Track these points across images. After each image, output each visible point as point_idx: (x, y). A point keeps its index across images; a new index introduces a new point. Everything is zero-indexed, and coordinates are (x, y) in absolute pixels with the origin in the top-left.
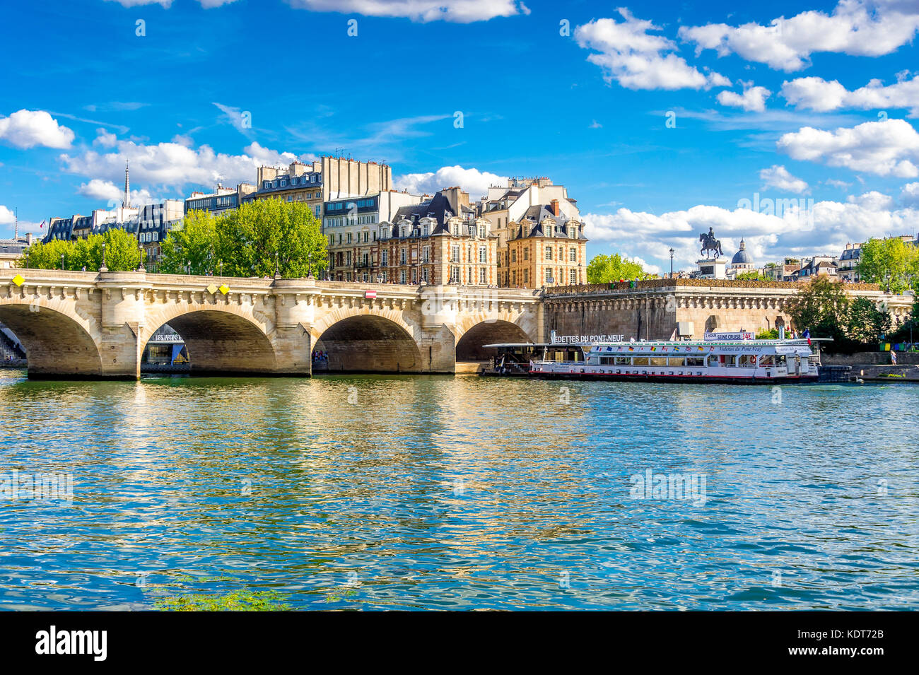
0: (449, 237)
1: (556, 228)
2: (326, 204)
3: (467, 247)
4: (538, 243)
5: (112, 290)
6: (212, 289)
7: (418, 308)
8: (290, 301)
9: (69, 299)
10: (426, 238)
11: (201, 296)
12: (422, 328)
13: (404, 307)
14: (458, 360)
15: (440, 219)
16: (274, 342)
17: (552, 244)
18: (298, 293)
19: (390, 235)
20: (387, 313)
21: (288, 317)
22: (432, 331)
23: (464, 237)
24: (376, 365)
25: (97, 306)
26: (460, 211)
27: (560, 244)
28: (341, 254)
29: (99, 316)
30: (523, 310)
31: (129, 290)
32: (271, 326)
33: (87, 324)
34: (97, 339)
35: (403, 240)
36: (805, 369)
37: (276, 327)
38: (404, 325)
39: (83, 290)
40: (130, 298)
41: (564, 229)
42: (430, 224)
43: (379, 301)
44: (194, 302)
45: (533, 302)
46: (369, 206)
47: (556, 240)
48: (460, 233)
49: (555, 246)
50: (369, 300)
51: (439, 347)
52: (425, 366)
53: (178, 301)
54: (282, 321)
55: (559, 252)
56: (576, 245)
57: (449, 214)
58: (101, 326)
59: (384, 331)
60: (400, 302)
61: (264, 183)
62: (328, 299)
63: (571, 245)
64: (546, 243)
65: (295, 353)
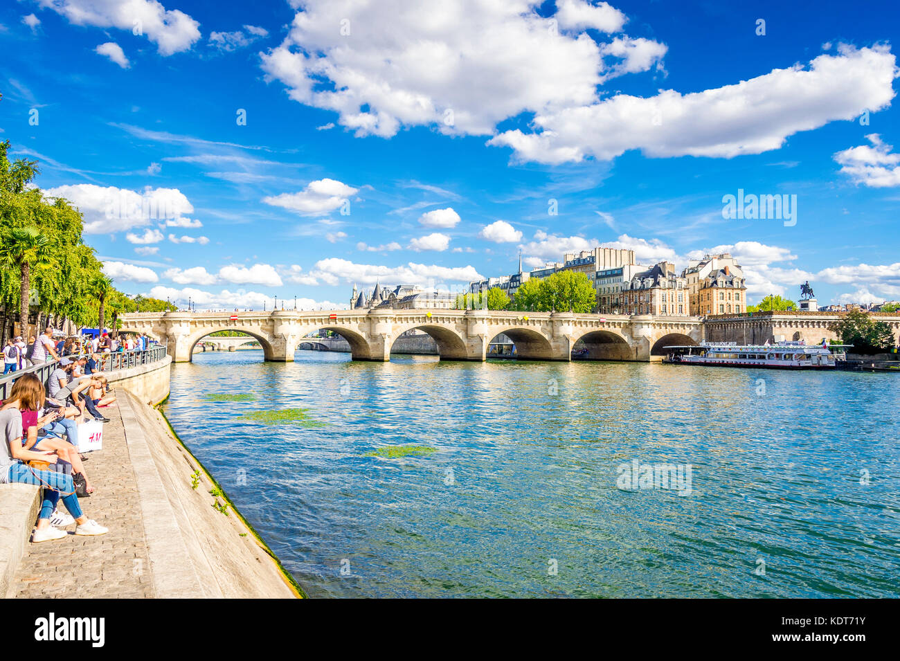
0: (660, 289)
1: (726, 282)
2: (597, 273)
3: (671, 294)
4: (715, 291)
5: (472, 318)
6: (520, 318)
7: (630, 327)
8: (559, 323)
9: (453, 323)
10: (647, 290)
11: (515, 321)
12: (632, 337)
13: (622, 326)
14: (652, 354)
15: (655, 278)
16: (552, 344)
17: (723, 291)
18: (563, 320)
19: (629, 288)
20: (612, 329)
21: (558, 331)
22: (638, 339)
23: (669, 289)
24: (611, 356)
25: (465, 326)
26: (667, 275)
27: (728, 291)
28: (604, 298)
29: (466, 331)
30: (692, 328)
31: (479, 319)
32: (550, 336)
33: (460, 335)
34: (465, 341)
35: (636, 291)
36: (825, 362)
37: (553, 336)
38: (622, 336)
39: (459, 318)
40: (479, 322)
41: (731, 283)
42: (651, 281)
43: (608, 323)
44: (512, 324)
45: (698, 324)
46: (618, 273)
47: (726, 289)
48: (667, 287)
49: (726, 293)
50: (602, 323)
51: (641, 348)
52: (634, 358)
53: (504, 324)
54: (556, 333)
55: (728, 296)
56: (739, 292)
57: (661, 276)
58: (467, 336)
59: (613, 339)
60: (619, 324)
61: (567, 262)
62: (580, 323)
63: (735, 291)
64: (720, 291)
65: (562, 349)
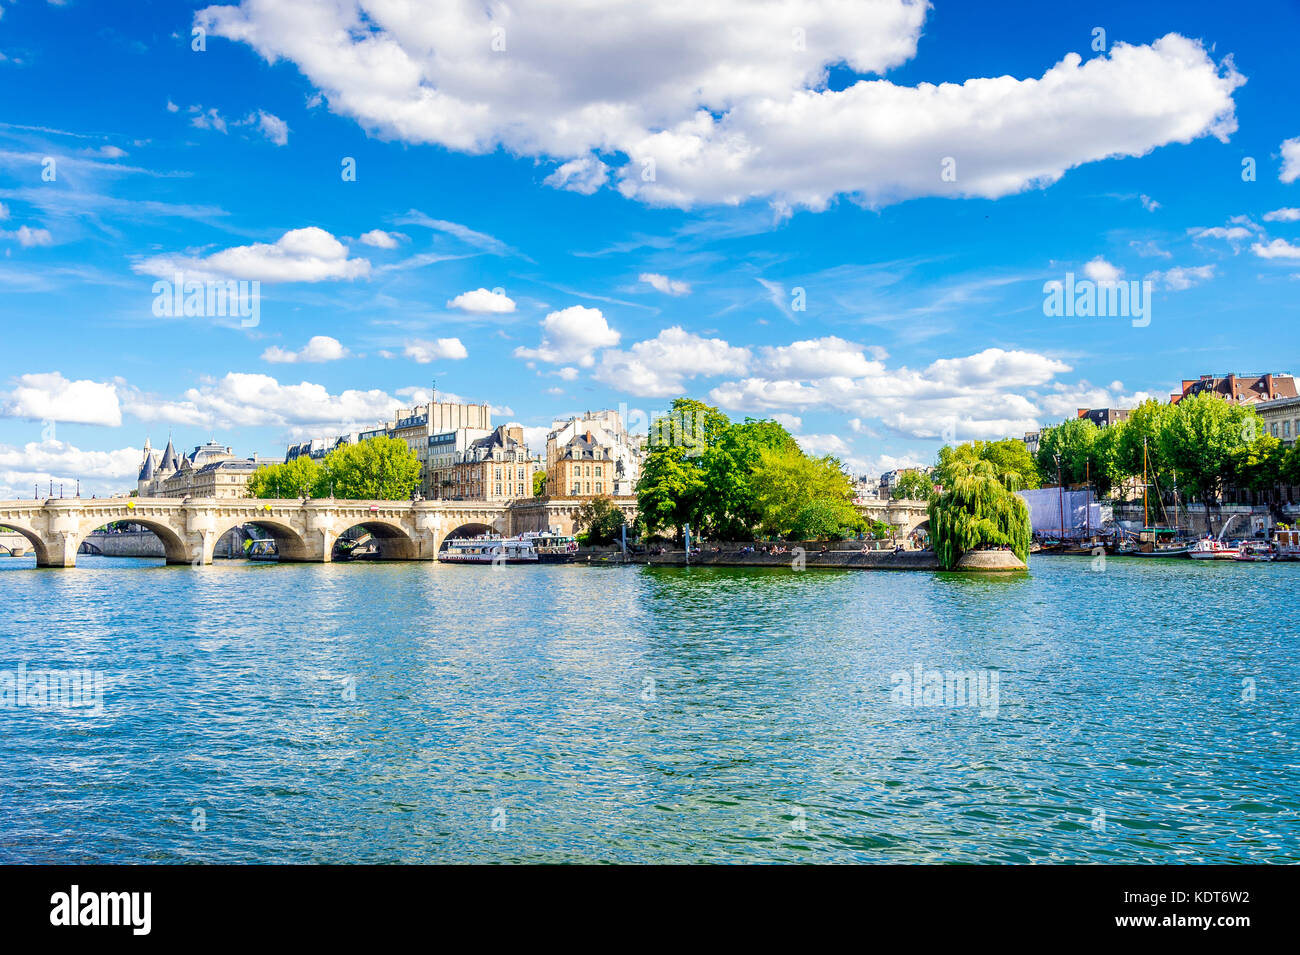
0: (492, 462)
1: (584, 453)
2: (429, 438)
3: (507, 469)
4: (568, 464)
5: (191, 509)
6: (260, 508)
7: (413, 516)
8: (313, 513)
9: (165, 515)
10: (478, 463)
11: (254, 511)
12: (416, 530)
13: (402, 515)
15: (491, 449)
16: (305, 540)
17: (580, 464)
18: (320, 509)
19: (462, 461)
20: (388, 520)
21: (312, 524)
22: (421, 531)
23: (505, 462)
25: (183, 519)
26: (504, 442)
27: (587, 464)
28: (437, 474)
29: (185, 526)
30: (497, 516)
31: (201, 509)
32: (303, 530)
33: (177, 531)
34: (183, 540)
37: (306, 531)
38: (402, 528)
39: (173, 510)
40: (201, 514)
41: (591, 453)
42: (483, 452)
43: (382, 512)
44: (249, 516)
45: (503, 510)
46: (451, 439)
47: (583, 461)
48: (502, 459)
49: (583, 466)
50: (375, 512)
51: (425, 543)
52: (417, 556)
53: (238, 515)
54: (309, 527)
55: (586, 470)
56: (601, 465)
57: (497, 445)
58: (186, 532)
60: (398, 513)
61: (400, 421)
62: (344, 512)
63: (596, 465)
64: (575, 464)
65: (316, 547)
